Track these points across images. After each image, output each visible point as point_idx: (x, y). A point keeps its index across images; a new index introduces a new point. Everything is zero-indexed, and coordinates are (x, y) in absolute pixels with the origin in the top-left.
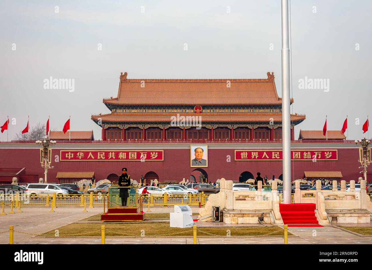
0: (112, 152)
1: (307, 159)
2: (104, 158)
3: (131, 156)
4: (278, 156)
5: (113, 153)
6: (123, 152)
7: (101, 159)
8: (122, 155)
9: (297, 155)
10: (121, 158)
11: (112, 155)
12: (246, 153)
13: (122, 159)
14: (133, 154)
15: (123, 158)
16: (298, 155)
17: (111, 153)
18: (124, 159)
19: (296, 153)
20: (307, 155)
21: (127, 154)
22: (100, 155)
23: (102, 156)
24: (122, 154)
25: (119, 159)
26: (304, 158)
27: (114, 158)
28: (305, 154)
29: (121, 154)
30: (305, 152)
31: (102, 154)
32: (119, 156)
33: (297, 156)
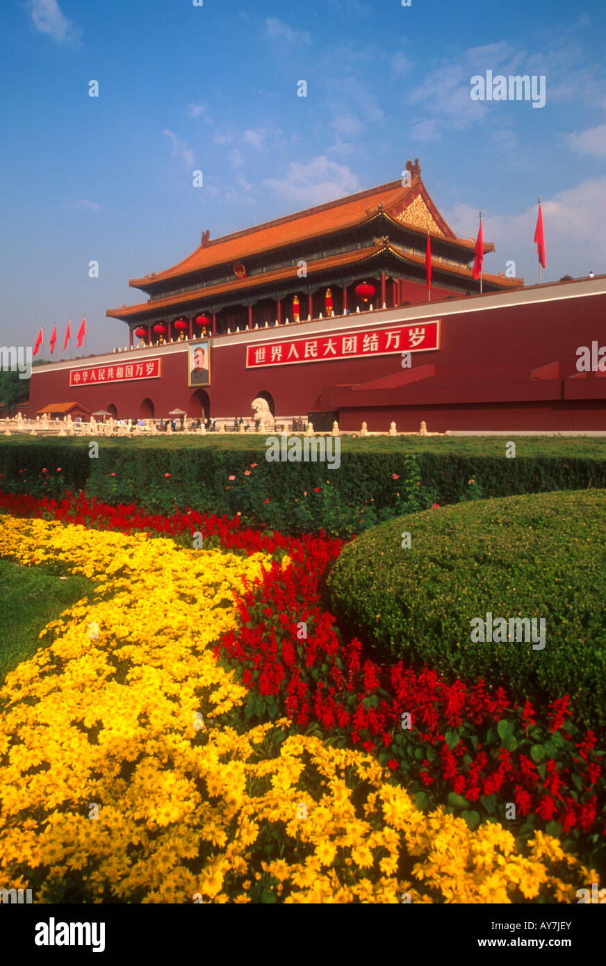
1: (369, 352)
4: (314, 352)
9: (350, 343)
16: (353, 343)
19: (348, 340)
20: (370, 342)
26: (365, 350)
28: (366, 340)
30: (366, 336)
33: (350, 349)
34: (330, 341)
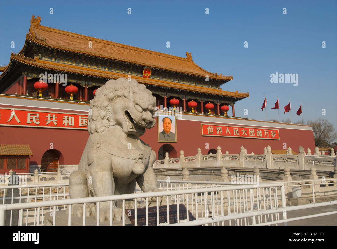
0: (52, 114)
1: (259, 137)
2: (38, 123)
3: (82, 122)
4: (238, 133)
5: (54, 115)
6: (69, 115)
7: (33, 123)
8: (68, 120)
10: (66, 124)
11: (51, 118)
12: (212, 127)
13: (68, 126)
14: (84, 120)
15: (70, 124)
17: (49, 115)
18: (71, 126)
19: (251, 130)
20: (259, 133)
21: (76, 118)
22: (30, 117)
23: (34, 119)
24: (68, 118)
25: (64, 125)
27: (55, 123)
29: (66, 119)
30: (258, 130)
31: (36, 115)
32: (64, 121)
33: (252, 134)
34: (244, 129)
